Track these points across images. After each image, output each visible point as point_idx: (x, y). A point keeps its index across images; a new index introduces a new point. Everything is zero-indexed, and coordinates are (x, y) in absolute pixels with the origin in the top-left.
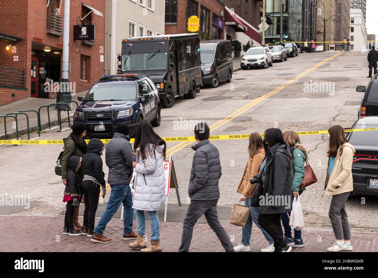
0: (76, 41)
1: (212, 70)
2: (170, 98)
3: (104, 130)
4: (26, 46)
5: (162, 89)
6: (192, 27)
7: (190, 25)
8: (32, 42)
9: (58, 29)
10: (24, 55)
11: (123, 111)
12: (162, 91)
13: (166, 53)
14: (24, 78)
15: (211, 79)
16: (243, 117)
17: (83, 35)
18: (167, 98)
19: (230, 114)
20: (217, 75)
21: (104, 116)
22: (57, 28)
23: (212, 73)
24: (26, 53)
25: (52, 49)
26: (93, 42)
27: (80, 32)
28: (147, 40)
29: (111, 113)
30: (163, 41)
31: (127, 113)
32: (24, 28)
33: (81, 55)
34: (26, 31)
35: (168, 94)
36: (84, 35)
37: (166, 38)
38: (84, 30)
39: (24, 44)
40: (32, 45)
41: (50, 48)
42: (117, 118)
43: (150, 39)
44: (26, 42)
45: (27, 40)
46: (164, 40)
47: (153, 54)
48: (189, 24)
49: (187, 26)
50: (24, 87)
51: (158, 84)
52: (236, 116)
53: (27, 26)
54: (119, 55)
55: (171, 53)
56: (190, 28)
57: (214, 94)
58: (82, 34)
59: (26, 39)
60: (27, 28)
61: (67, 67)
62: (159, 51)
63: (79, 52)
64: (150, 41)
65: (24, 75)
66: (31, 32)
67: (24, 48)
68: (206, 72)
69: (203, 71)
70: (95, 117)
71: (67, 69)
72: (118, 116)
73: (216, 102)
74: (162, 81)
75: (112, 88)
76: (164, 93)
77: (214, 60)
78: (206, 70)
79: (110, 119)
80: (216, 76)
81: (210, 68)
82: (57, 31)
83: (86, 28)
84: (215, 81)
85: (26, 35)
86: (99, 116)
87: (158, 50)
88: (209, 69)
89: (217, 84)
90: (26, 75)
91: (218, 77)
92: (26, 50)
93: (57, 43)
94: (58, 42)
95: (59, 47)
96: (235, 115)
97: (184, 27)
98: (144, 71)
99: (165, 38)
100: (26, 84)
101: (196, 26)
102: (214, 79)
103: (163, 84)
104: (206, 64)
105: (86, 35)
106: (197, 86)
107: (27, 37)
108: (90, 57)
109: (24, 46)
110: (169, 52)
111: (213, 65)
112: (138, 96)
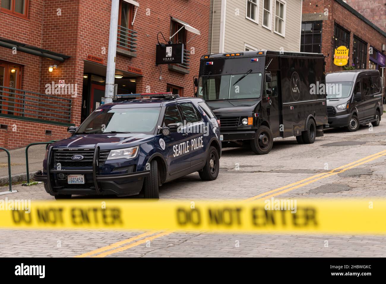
0: (159, 66)
1: (348, 107)
2: (265, 139)
3: (83, 183)
4: (75, 67)
5: (250, 126)
6: (339, 60)
7: (337, 58)
8: (85, 61)
9: (131, 47)
10: (72, 79)
11: (118, 151)
12: (250, 128)
13: (260, 75)
14: (69, 110)
15: (347, 119)
16: (361, 169)
17: (167, 58)
18: (259, 140)
19: (344, 164)
20: (355, 114)
21: (84, 159)
22: (129, 46)
23: (347, 111)
24: (74, 76)
25: (124, 75)
26: (186, 68)
27: (165, 53)
28: (235, 55)
29: (93, 153)
30: (256, 57)
31: (125, 154)
32: (74, 42)
33: (168, 84)
34: (76, 47)
35: (262, 134)
36: (169, 57)
37: (262, 53)
38: (169, 50)
39: (72, 64)
40: (84, 66)
41: (122, 74)
42: (106, 162)
43: (239, 54)
44: (75, 61)
45: (76, 59)
46: (258, 55)
47: (242, 76)
48: (336, 56)
49: (333, 59)
50: (69, 122)
51: (245, 119)
52: (351, 168)
53: (76, 40)
54: (196, 77)
55: (268, 74)
56: (337, 62)
57: (345, 138)
58: (167, 56)
59: (75, 57)
60: (76, 42)
61: (111, 92)
62: (251, 71)
63: (164, 80)
64: (239, 57)
65: (70, 106)
66: (83, 49)
67: (72, 69)
68: (339, 109)
69: (336, 108)
70: (71, 159)
71: (112, 94)
72: (108, 159)
73: (337, 147)
74: (251, 114)
75: (121, 114)
76: (253, 132)
77: (351, 94)
78: (339, 107)
79: (90, 164)
80: (355, 116)
81: (346, 104)
82: (128, 50)
83: (171, 47)
84: (353, 123)
85: (76, 52)
86: (76, 157)
87: (249, 70)
88: (344, 106)
89: (356, 126)
90: (73, 105)
91: (358, 117)
92: (74, 71)
93: (128, 66)
94: (130, 65)
95: (131, 71)
96: (351, 166)
97: (329, 60)
98: (228, 100)
99: (260, 53)
100: (72, 118)
101: (344, 58)
102: (352, 120)
103: (252, 118)
104: (341, 99)
105: (172, 57)
106: (318, 127)
107: (76, 54)
108: (183, 88)
109: (72, 66)
110: (265, 73)
111: (350, 100)
112: (159, 127)
